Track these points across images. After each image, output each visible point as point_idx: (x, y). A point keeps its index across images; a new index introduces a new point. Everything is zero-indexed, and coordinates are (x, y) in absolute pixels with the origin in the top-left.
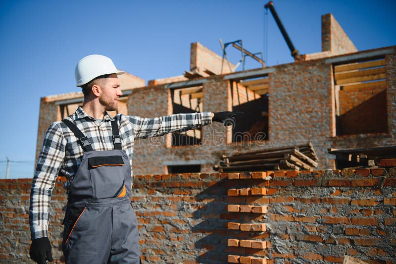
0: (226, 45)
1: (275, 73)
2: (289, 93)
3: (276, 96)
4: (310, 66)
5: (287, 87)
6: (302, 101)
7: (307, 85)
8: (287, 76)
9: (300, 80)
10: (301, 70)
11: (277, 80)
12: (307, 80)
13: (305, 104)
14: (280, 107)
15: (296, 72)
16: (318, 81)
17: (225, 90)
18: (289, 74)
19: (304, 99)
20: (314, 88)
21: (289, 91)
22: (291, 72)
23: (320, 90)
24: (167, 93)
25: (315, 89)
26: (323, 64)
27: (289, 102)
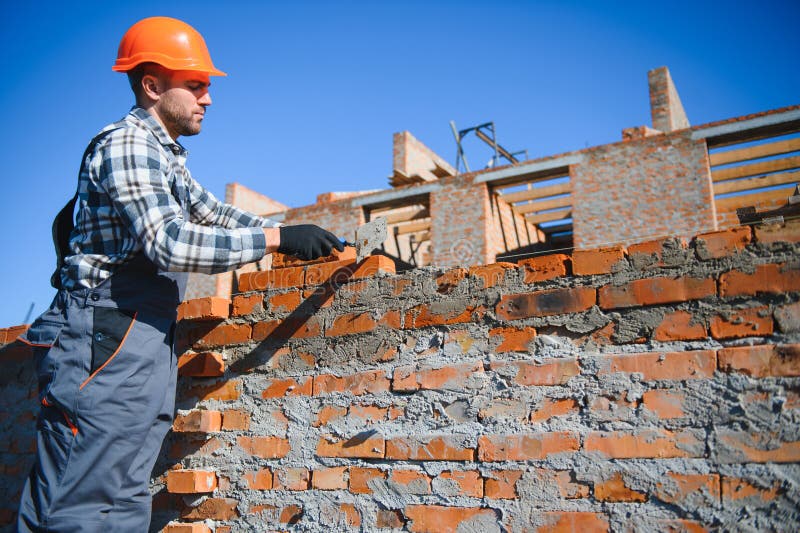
0: (463, 133)
1: (585, 164)
2: (617, 203)
3: (587, 209)
4: (658, 146)
5: (610, 190)
6: (647, 217)
7: (654, 184)
8: (609, 169)
9: (639, 175)
10: (639, 155)
11: (588, 178)
12: (654, 174)
13: (653, 222)
14: (598, 231)
15: (628, 160)
16: (679, 175)
17: (477, 203)
18: (613, 165)
19: (651, 213)
20: (670, 190)
21: (616, 199)
22: (617, 160)
23: (684, 194)
24: (358, 216)
25: (673, 192)
26: (687, 140)
27: (617, 220)
